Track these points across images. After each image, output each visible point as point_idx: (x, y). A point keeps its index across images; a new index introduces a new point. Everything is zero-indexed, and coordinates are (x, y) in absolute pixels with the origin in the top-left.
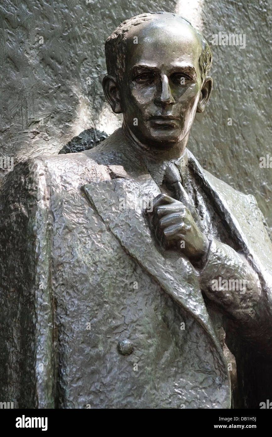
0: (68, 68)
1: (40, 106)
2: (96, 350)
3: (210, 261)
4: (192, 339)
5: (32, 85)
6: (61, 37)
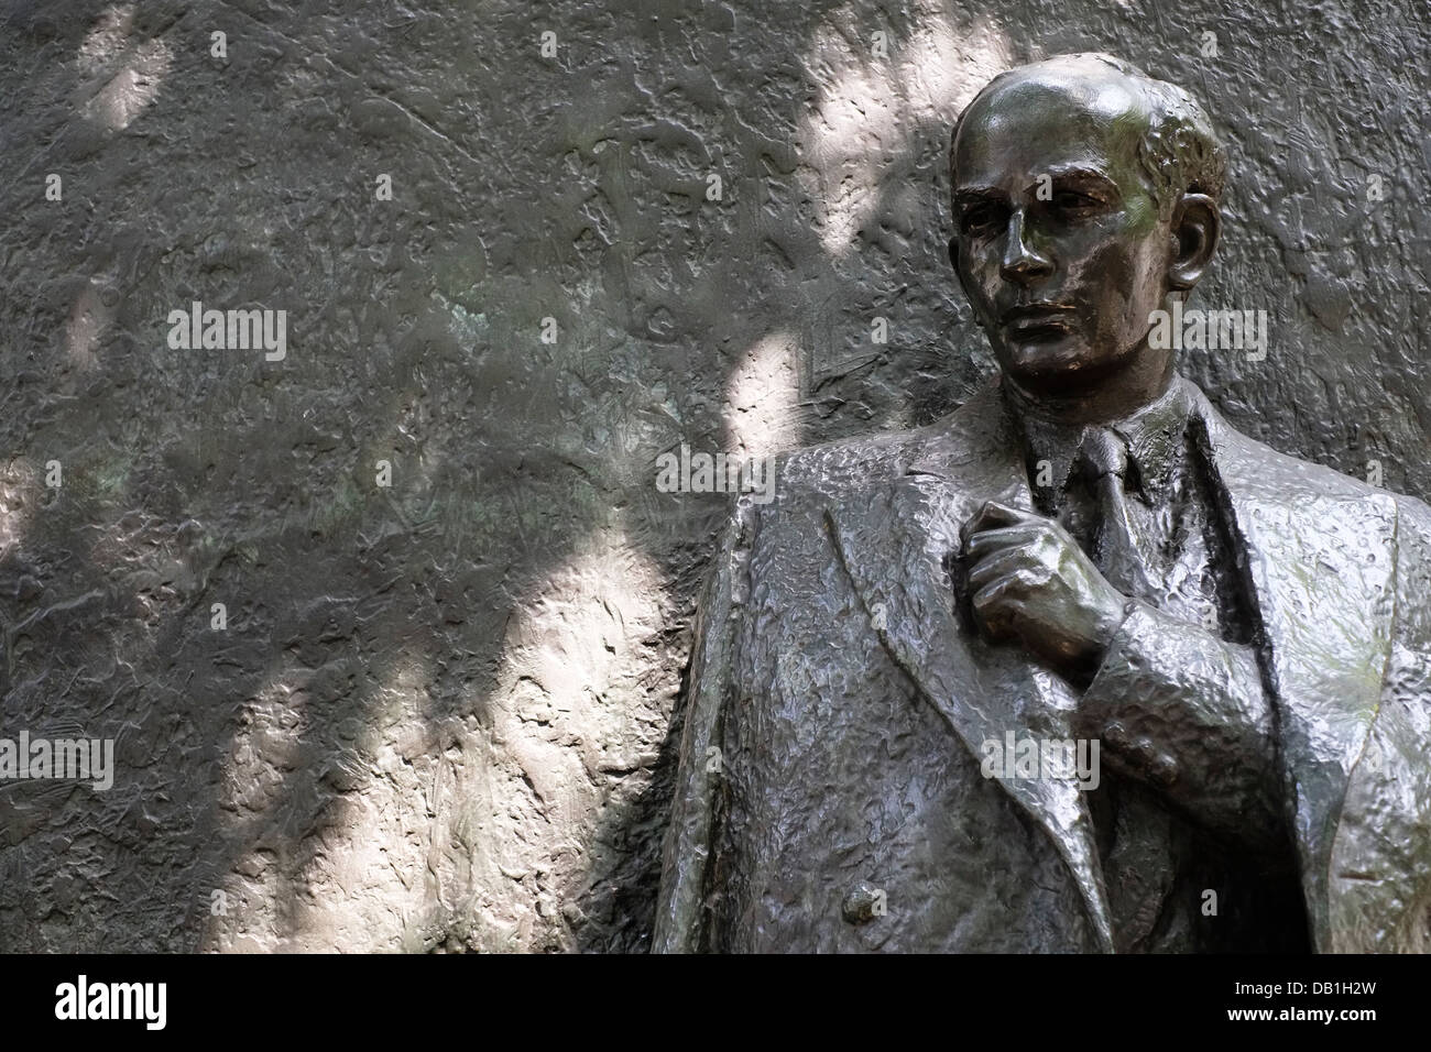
0: (930, 244)
1: (850, 340)
2: (796, 912)
3: (1107, 668)
4: (1046, 880)
5: (829, 294)
6: (912, 175)
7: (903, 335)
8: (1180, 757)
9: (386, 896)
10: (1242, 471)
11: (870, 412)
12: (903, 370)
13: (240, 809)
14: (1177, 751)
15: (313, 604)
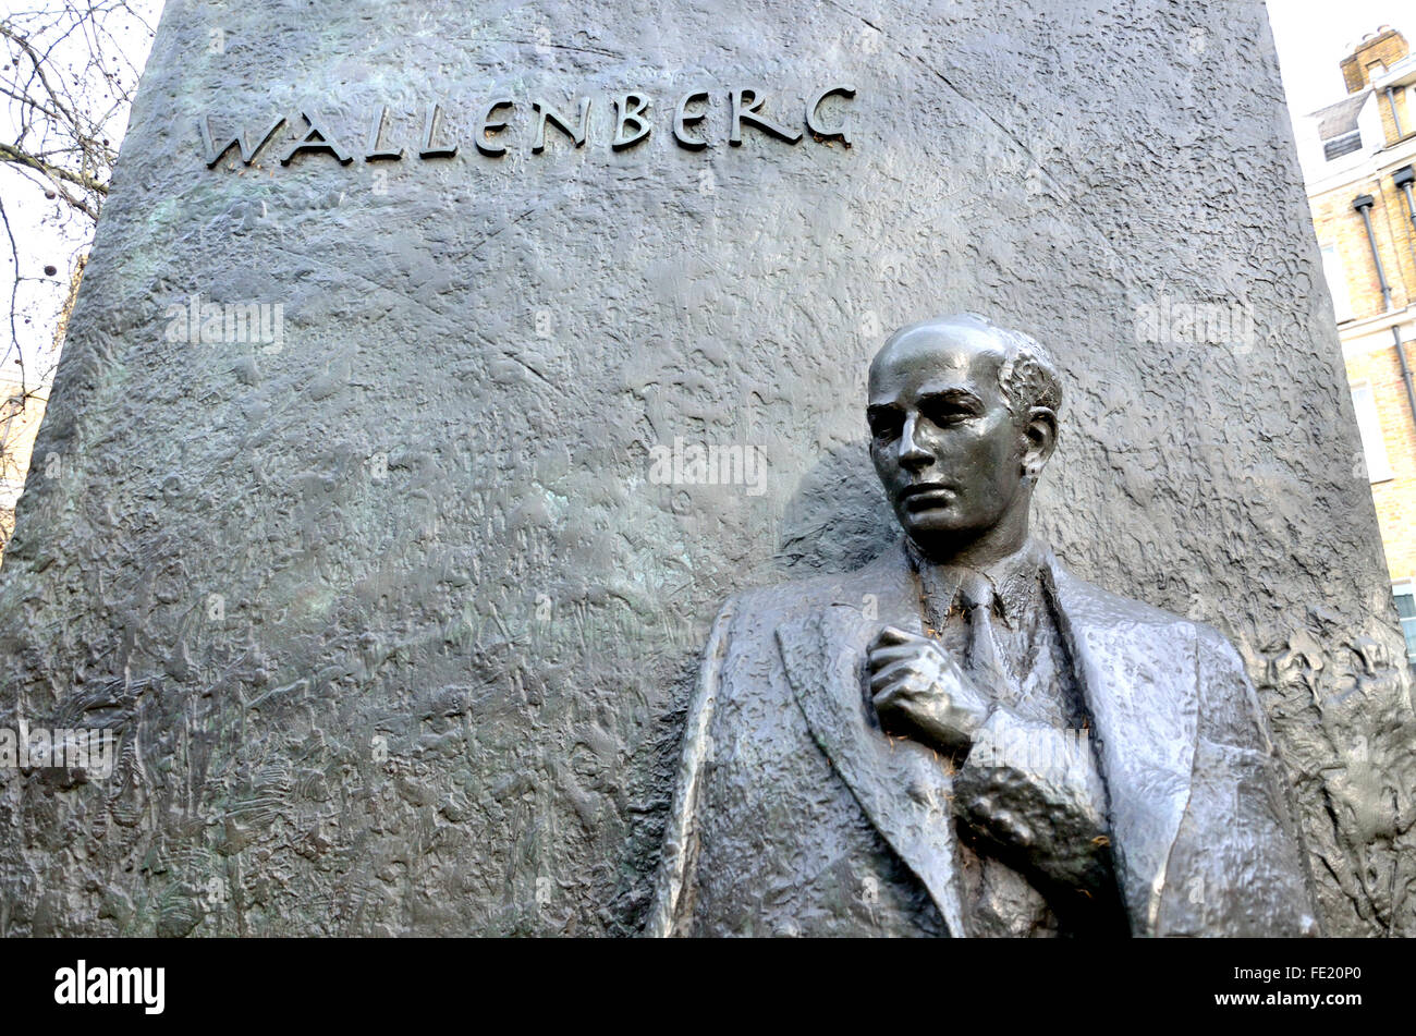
7: (844, 510)
8: (1033, 828)
9: (478, 899)
10: (1079, 604)
11: (821, 562)
12: (844, 534)
13: (385, 833)
14: (1030, 824)
15: (442, 691)
